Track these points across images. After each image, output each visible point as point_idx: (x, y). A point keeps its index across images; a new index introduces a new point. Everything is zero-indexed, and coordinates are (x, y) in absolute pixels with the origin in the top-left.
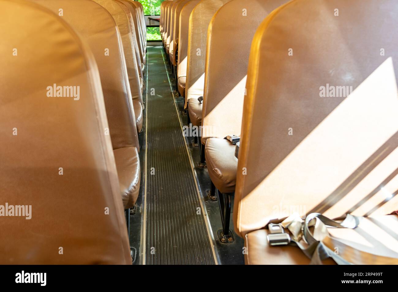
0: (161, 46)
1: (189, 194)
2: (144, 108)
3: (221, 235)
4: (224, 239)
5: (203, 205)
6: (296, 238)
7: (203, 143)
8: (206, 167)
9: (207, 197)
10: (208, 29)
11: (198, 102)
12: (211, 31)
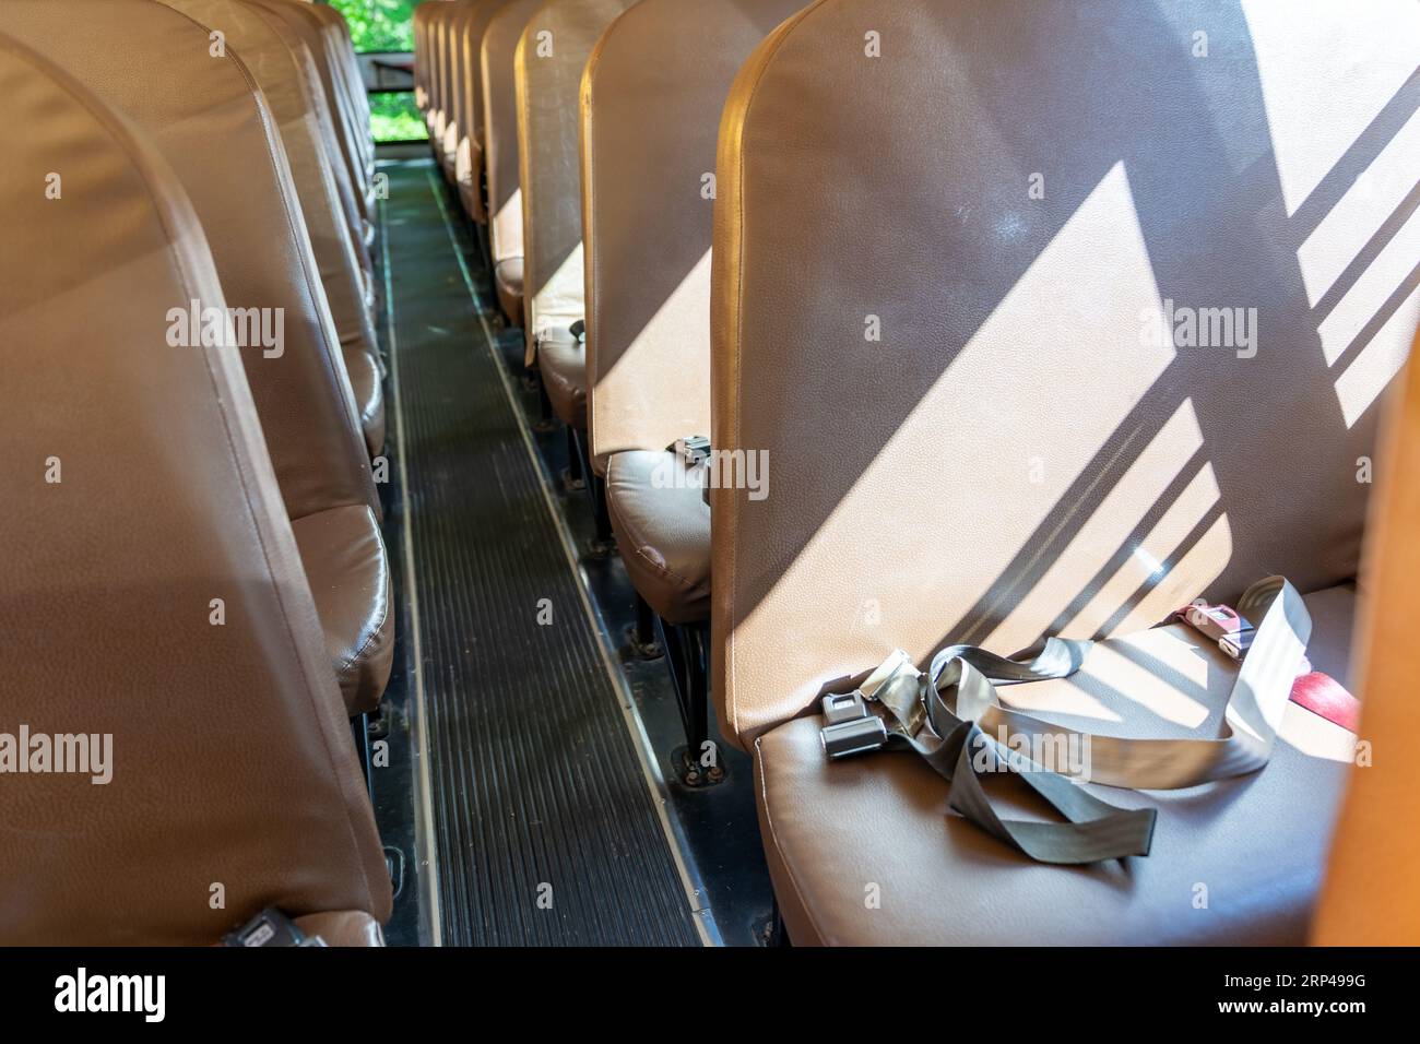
0: (427, 157)
1: (569, 645)
2: (385, 372)
3: (684, 762)
4: (695, 774)
5: (619, 677)
6: (905, 727)
7: (599, 471)
8: (618, 554)
9: (630, 649)
10: (578, 90)
11: (572, 338)
12: (590, 99)
